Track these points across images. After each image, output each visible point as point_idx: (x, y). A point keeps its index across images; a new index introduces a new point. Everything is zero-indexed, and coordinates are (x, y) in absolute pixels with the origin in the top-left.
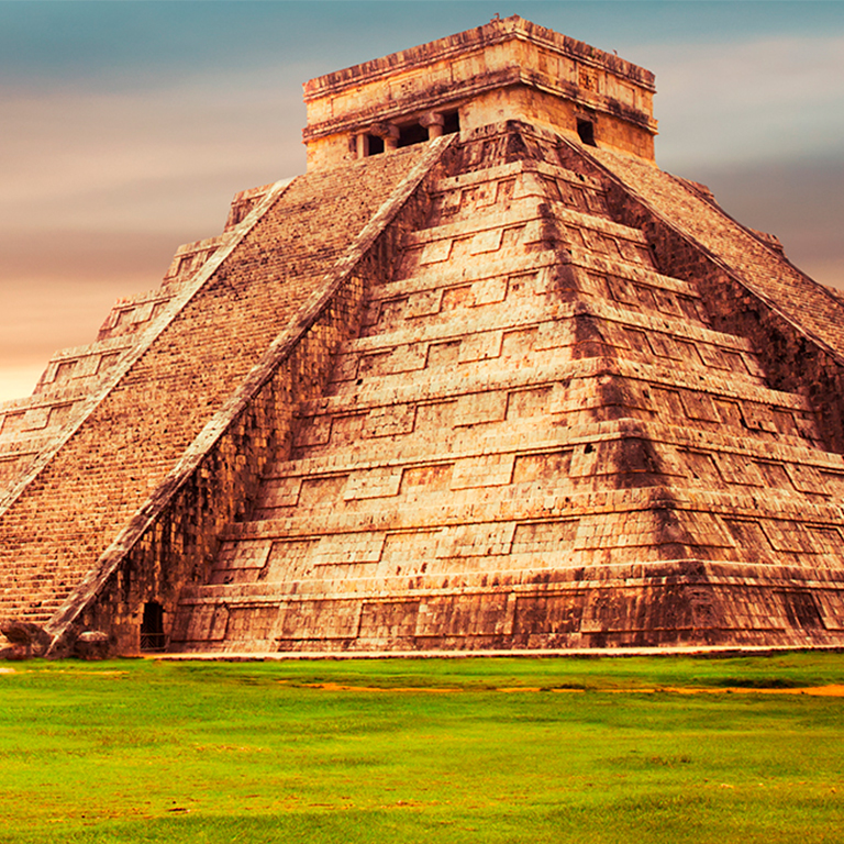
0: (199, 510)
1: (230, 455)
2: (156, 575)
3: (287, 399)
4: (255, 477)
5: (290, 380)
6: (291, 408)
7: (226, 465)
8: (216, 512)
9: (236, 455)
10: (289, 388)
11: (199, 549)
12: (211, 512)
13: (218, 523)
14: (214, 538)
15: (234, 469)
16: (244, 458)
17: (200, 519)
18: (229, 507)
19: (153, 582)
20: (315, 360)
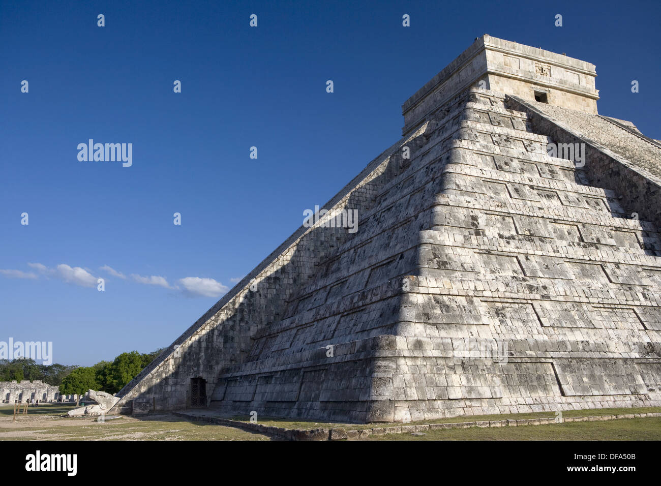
0: (238, 322)
1: (263, 289)
2: (201, 361)
3: (310, 255)
4: (283, 302)
5: (313, 244)
6: (314, 260)
7: (260, 295)
8: (251, 322)
9: (268, 289)
10: (312, 249)
11: (236, 345)
12: (247, 323)
13: (252, 329)
14: (249, 338)
15: (266, 297)
16: (275, 290)
17: (238, 328)
18: (261, 319)
19: (198, 365)
20: (334, 232)
